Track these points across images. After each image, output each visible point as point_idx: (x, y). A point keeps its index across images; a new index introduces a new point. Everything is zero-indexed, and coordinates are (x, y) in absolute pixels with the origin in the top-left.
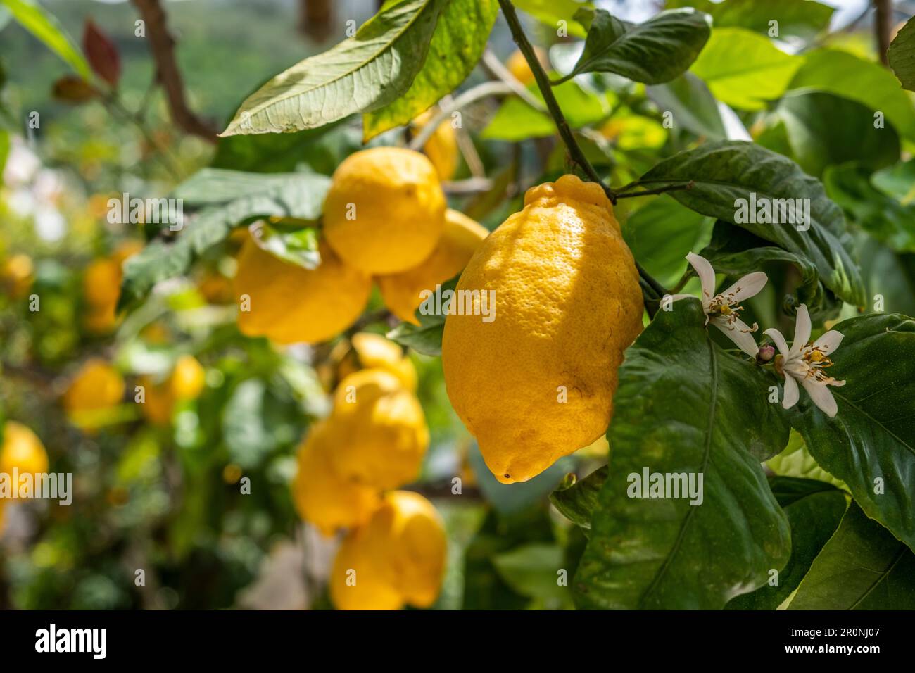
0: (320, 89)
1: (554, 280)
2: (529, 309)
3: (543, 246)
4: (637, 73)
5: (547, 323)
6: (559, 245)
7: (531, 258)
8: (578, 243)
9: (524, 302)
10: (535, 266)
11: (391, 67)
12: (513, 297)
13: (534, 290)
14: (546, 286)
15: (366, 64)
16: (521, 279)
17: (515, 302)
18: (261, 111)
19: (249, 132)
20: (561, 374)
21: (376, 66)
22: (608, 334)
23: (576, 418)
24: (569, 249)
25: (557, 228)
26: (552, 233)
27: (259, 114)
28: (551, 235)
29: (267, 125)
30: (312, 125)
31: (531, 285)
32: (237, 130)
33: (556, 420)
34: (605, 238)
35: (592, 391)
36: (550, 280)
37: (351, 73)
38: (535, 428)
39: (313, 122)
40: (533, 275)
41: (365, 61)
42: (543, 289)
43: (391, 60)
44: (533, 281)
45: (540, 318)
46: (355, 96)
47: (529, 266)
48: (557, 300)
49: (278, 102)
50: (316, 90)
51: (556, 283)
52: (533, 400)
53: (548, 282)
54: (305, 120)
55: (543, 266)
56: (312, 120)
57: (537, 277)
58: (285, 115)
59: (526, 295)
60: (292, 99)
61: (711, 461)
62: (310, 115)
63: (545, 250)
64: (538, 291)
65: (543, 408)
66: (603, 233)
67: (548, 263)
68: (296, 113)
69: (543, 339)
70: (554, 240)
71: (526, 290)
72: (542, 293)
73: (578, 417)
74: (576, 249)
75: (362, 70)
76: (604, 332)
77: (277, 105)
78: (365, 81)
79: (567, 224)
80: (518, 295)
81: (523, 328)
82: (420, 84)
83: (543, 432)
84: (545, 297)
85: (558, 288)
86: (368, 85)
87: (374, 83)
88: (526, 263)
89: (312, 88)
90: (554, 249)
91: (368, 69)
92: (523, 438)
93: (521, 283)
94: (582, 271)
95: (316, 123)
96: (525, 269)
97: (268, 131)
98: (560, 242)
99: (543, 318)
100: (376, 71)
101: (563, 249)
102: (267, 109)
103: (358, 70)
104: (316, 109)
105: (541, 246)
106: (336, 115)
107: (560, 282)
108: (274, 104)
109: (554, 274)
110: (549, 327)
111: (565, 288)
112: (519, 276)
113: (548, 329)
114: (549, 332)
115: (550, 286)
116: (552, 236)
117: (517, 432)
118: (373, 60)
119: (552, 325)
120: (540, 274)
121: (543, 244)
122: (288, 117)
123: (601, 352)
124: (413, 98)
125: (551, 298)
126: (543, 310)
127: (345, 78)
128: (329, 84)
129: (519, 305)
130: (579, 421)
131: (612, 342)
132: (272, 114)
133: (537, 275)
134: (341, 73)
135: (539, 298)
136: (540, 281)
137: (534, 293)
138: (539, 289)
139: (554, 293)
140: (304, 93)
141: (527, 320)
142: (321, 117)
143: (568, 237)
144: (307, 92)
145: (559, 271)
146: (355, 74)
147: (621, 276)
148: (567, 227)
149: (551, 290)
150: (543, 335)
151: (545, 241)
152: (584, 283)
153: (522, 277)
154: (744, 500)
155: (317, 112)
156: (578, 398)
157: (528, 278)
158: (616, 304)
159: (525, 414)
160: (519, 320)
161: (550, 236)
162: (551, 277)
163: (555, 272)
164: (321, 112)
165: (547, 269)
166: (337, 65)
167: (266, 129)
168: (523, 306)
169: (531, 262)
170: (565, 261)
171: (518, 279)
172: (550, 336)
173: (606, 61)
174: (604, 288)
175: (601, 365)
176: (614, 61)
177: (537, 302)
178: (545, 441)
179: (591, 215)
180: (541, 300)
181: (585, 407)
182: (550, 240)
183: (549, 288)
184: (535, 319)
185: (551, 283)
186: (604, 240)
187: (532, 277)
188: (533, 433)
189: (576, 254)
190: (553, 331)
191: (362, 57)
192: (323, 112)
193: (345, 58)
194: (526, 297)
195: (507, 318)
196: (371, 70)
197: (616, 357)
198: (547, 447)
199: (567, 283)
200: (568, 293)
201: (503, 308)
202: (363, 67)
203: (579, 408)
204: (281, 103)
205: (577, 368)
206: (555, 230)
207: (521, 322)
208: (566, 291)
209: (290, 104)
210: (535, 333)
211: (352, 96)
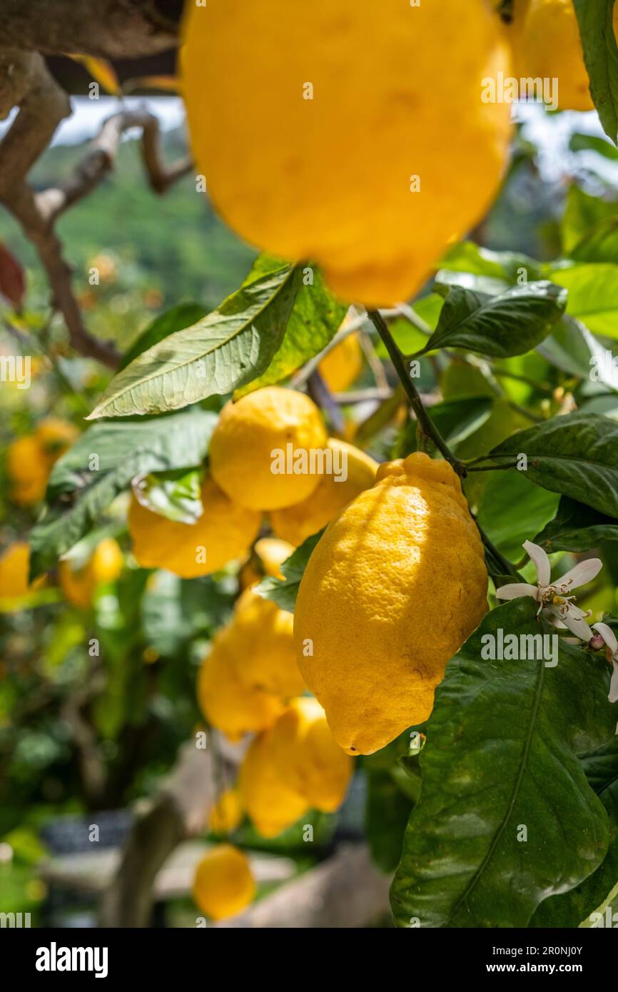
0: (183, 368)
1: (397, 564)
2: (373, 593)
3: (388, 528)
4: (490, 347)
5: (389, 607)
6: (403, 529)
7: (377, 541)
8: (423, 526)
9: (369, 586)
10: (379, 550)
11: (251, 345)
12: (358, 580)
13: (378, 574)
14: (389, 570)
15: (228, 342)
16: (366, 563)
17: (360, 585)
18: (126, 393)
19: (115, 414)
20: (402, 657)
21: (237, 343)
22: (449, 616)
23: (417, 698)
24: (413, 532)
25: (403, 511)
26: (397, 515)
27: (124, 396)
28: (396, 517)
29: (132, 407)
30: (174, 406)
31: (375, 569)
32: (103, 412)
33: (398, 699)
34: (449, 520)
35: (433, 673)
36: (393, 564)
37: (213, 351)
38: (378, 706)
39: (175, 403)
40: (378, 559)
41: (228, 338)
42: (386, 574)
43: (252, 338)
44: (377, 565)
45: (383, 602)
46: (216, 376)
47: (374, 549)
48: (399, 585)
49: (143, 383)
50: (179, 370)
51: (398, 567)
52: (375, 681)
53: (391, 566)
54: (168, 402)
55: (388, 550)
56: (174, 401)
57: (381, 561)
58: (149, 396)
59: (371, 579)
60: (156, 379)
61: (527, 770)
62: (172, 396)
63: (390, 533)
64: (382, 575)
65: (385, 689)
66: (448, 515)
67: (392, 547)
68: (159, 394)
69: (385, 623)
70: (399, 523)
71: (369, 574)
72: (385, 578)
73: (420, 696)
74: (421, 533)
75: (223, 348)
76: (446, 614)
77: (142, 386)
78: (226, 360)
79: (413, 507)
80: (363, 578)
81: (367, 612)
82: (287, 347)
83: (386, 710)
84: (388, 582)
85: (402, 573)
86: (229, 363)
87: (234, 362)
88: (372, 546)
89: (176, 367)
90: (398, 532)
91: (230, 347)
92: (366, 715)
93: (366, 567)
94: (425, 555)
95: (178, 404)
96: (370, 552)
97: (132, 413)
98: (405, 525)
99: (386, 602)
100: (237, 348)
101: (408, 533)
102: (132, 391)
103: (220, 348)
104: (179, 390)
105: (387, 529)
106: (197, 396)
107: (403, 566)
108: (139, 385)
109: (398, 558)
110: (391, 612)
111: (407, 573)
112: (365, 559)
113: (390, 614)
114: (392, 617)
115: (393, 571)
116: (398, 518)
117: (361, 710)
118: (234, 338)
119: (394, 609)
120: (384, 558)
121: (388, 526)
122: (152, 398)
123: (442, 634)
124: (280, 360)
125: (394, 583)
126: (386, 595)
127: (208, 356)
128: (191, 363)
129: (363, 589)
130: (421, 700)
131: (453, 624)
132: (136, 395)
133: (382, 559)
134: (204, 350)
135: (383, 582)
136: (384, 565)
137: (377, 577)
138: (382, 573)
139: (397, 578)
140: (167, 373)
141: (370, 604)
142: (183, 398)
143: (413, 520)
144: (170, 371)
145: (403, 555)
146: (217, 352)
147: (463, 558)
148: (413, 510)
149: (394, 575)
150: (386, 619)
151: (390, 524)
152: (427, 567)
153: (367, 561)
154: (558, 807)
155: (179, 392)
156: (419, 680)
157: (373, 562)
158: (458, 587)
159: (368, 694)
160: (362, 604)
161: (395, 519)
162: (394, 562)
163: (399, 556)
164: (183, 392)
165: (391, 553)
166: (201, 341)
167: (131, 412)
168: (367, 590)
169: (376, 545)
170: (408, 545)
171: (363, 562)
172: (391, 620)
173: (459, 336)
174: (446, 572)
175: (441, 647)
176: (466, 337)
177: (380, 587)
178: (388, 718)
179: (438, 495)
180: (385, 584)
181: (426, 688)
182: (395, 523)
183: (392, 573)
184: (378, 604)
185: (394, 568)
186: (449, 522)
187: (377, 561)
188: (376, 711)
189: (421, 537)
190: (395, 615)
191: (224, 334)
192: (185, 393)
193: (209, 334)
194: (370, 581)
195: (352, 602)
196: (232, 348)
197: (457, 638)
198: (390, 723)
199: (409, 568)
200: (411, 578)
201: (348, 591)
202: (224, 344)
203: (420, 689)
204: (146, 384)
205: (418, 651)
206: (401, 513)
207: (365, 606)
208: (408, 576)
209: (154, 385)
210: (378, 617)
211: (213, 375)
